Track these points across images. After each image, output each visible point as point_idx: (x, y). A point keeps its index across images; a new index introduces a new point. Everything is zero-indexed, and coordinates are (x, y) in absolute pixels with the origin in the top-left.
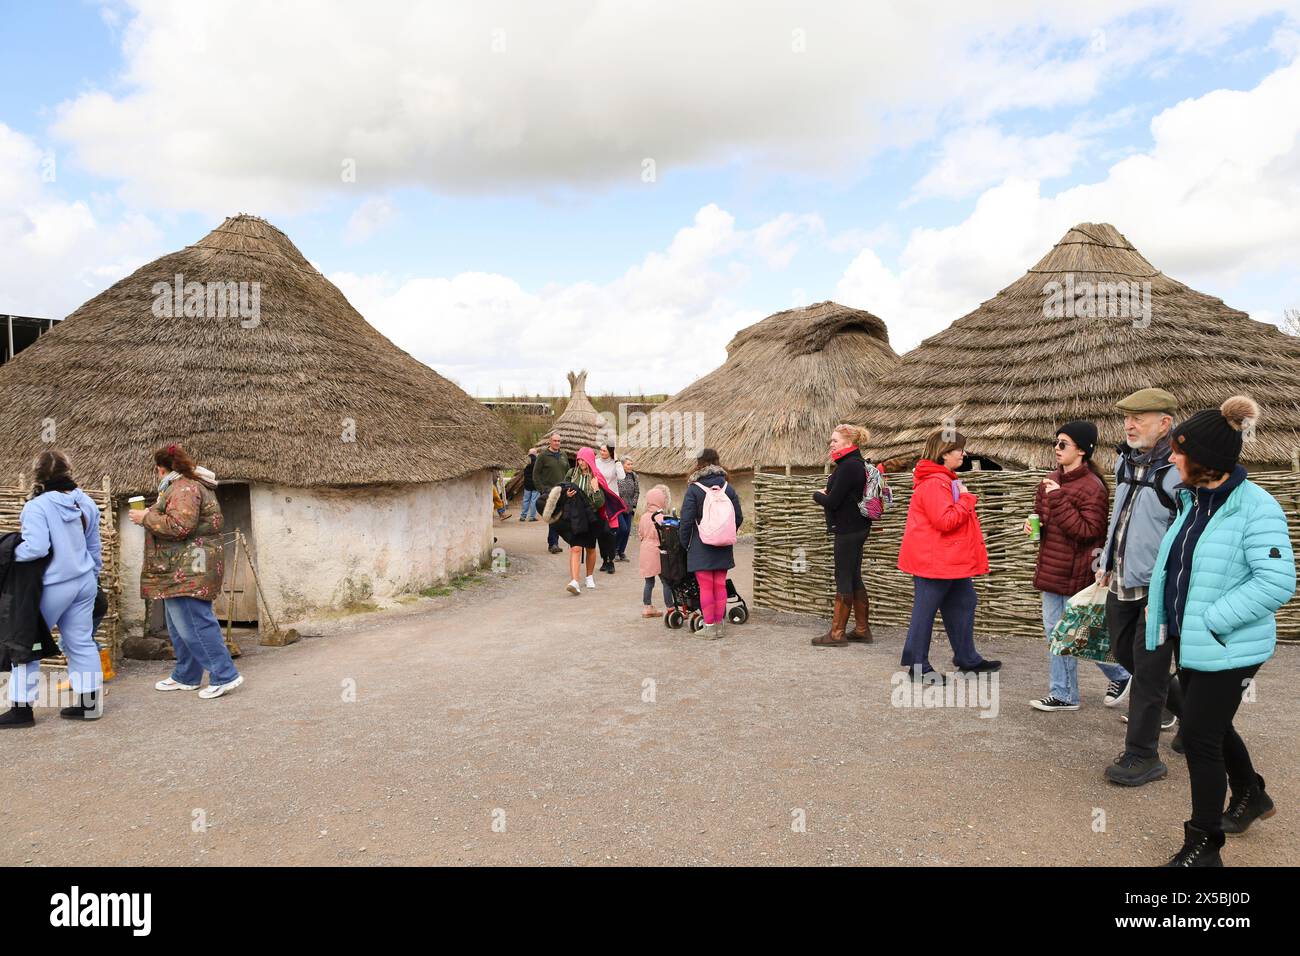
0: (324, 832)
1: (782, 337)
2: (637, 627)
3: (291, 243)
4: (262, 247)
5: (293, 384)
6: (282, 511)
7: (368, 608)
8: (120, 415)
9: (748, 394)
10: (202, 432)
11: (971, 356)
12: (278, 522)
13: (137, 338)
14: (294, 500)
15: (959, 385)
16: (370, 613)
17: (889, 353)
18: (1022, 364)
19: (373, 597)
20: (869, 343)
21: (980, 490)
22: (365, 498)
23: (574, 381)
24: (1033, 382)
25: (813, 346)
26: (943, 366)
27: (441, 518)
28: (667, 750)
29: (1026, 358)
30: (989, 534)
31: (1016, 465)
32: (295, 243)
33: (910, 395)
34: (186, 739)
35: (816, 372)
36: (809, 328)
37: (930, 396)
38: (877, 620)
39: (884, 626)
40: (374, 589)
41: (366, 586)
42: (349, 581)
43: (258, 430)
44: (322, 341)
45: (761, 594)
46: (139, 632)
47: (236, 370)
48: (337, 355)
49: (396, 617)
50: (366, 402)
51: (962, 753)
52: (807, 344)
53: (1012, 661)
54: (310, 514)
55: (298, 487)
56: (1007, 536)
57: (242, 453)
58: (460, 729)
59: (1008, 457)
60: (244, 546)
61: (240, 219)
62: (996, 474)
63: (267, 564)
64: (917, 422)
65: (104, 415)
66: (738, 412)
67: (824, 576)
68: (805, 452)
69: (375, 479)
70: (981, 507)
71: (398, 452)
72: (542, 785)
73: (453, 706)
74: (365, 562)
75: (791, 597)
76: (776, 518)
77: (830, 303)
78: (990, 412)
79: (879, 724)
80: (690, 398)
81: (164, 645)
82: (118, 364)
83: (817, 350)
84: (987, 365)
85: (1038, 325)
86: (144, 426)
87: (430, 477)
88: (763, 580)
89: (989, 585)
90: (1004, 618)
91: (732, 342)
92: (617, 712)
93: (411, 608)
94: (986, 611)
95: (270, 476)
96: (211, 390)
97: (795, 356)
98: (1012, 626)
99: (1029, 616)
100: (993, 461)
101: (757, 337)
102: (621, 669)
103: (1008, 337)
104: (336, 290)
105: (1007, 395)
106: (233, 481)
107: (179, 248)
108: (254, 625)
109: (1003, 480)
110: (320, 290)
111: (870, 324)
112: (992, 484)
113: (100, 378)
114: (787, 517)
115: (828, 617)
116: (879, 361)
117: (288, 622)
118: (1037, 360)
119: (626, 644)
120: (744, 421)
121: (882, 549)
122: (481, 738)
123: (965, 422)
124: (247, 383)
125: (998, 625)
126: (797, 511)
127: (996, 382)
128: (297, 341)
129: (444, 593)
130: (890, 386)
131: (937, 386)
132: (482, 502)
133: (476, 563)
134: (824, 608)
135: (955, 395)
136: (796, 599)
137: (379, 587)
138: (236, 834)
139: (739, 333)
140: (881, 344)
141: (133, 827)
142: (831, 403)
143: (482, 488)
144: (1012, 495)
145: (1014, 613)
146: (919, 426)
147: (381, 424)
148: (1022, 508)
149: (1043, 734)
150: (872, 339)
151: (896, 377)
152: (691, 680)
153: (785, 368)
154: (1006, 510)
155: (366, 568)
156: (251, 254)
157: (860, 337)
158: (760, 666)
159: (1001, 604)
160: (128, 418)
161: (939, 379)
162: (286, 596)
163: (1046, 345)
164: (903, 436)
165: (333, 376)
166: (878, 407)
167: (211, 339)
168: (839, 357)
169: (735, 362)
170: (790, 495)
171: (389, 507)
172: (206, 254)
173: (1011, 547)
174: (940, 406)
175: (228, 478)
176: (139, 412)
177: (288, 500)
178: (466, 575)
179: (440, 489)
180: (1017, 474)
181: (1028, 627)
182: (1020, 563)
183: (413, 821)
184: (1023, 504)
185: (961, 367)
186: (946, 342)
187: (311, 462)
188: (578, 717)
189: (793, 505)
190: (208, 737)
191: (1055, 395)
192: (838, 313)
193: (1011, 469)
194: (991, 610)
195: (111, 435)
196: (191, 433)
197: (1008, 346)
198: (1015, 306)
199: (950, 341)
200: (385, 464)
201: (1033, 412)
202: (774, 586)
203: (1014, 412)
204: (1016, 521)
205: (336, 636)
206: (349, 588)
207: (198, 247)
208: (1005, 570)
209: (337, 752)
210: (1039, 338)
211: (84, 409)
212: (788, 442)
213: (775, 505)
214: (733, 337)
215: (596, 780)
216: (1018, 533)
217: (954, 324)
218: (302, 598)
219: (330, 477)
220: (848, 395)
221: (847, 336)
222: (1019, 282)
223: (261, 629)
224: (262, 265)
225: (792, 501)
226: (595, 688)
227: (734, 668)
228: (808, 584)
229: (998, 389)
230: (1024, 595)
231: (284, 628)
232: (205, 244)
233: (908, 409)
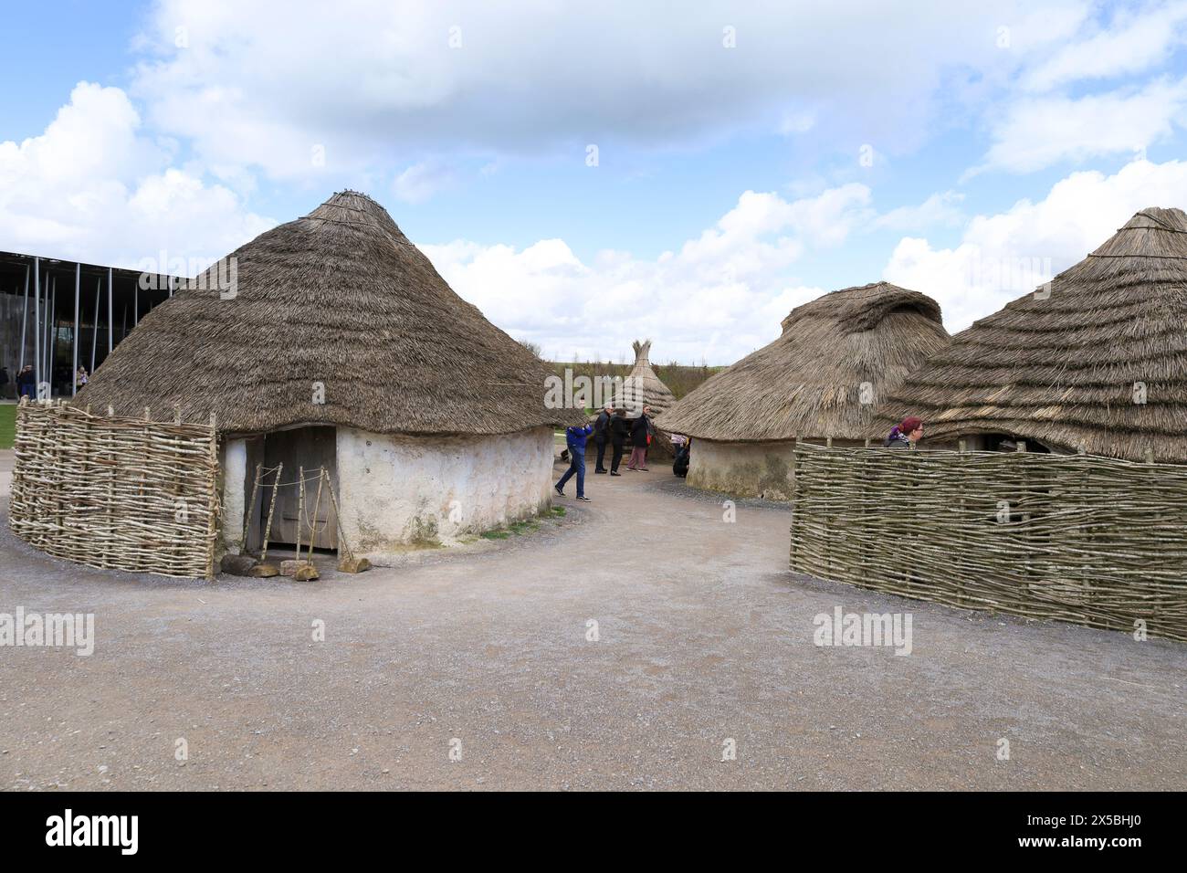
0: (355, 750)
1: (836, 315)
2: (674, 582)
3: (388, 217)
4: (362, 220)
5: (378, 340)
6: (363, 453)
7: (433, 545)
8: (232, 361)
9: (800, 367)
10: (298, 379)
11: (1023, 338)
12: (358, 462)
13: (251, 295)
14: (373, 443)
15: (1009, 366)
16: (434, 550)
17: (941, 334)
18: (1076, 347)
19: (438, 535)
20: (923, 323)
21: (1024, 472)
22: (436, 447)
23: (640, 350)
24: (1087, 366)
25: (866, 324)
26: (994, 347)
27: (504, 468)
28: (686, 704)
29: (1082, 342)
30: (1032, 517)
31: (1064, 448)
32: (392, 216)
33: (959, 375)
34: (256, 650)
35: (867, 350)
36: (862, 307)
37: (979, 376)
38: (911, 593)
39: (918, 600)
40: (440, 527)
41: (432, 525)
42: (418, 519)
43: (346, 380)
44: (407, 303)
45: (797, 559)
46: (236, 551)
47: (330, 326)
48: (419, 316)
49: (457, 556)
50: (441, 359)
51: (986, 739)
52: (859, 322)
53: (1049, 647)
54: (386, 457)
55: (376, 431)
56: (1051, 520)
57: (331, 399)
58: (493, 665)
59: (1057, 440)
60: (328, 482)
61: (345, 194)
62: (1043, 457)
63: (347, 498)
64: (964, 401)
65: (219, 360)
66: (789, 385)
67: (859, 547)
68: (852, 425)
69: (444, 428)
70: (1024, 489)
71: (466, 406)
72: (560, 727)
73: (493, 643)
74: (433, 503)
75: (826, 565)
76: (816, 487)
77: (884, 284)
78: (1041, 395)
79: (901, 699)
80: (744, 369)
81: (255, 564)
82: (234, 317)
83: (869, 328)
84: (1039, 347)
85: (1096, 309)
86: (251, 371)
87: (494, 429)
88: (800, 546)
89: (1029, 568)
90: (1043, 602)
91: (787, 318)
92: (643, 663)
93: (470, 548)
94: (1025, 594)
95: (354, 421)
96: (309, 342)
97: (847, 334)
98: (1052, 610)
99: (1071, 602)
100: (1041, 443)
101: (811, 315)
102: (654, 621)
103: (1064, 321)
104: (425, 259)
105: (1059, 378)
106: (322, 424)
107: (294, 218)
108: (334, 552)
109: (1050, 463)
110: (410, 258)
111: (922, 304)
112: (1037, 466)
113: (218, 328)
114: (826, 487)
115: (861, 587)
116: (931, 341)
117: (362, 552)
118: (1093, 345)
119: (662, 597)
120: (794, 393)
121: (920, 524)
122: (511, 675)
123: (1013, 403)
124: (340, 338)
125: (1037, 609)
126: (836, 481)
127: (1048, 365)
128: (384, 302)
129: (503, 536)
130: (940, 364)
131: (987, 367)
132: (543, 455)
133: (534, 511)
134: (858, 577)
135: (1004, 376)
136: (831, 567)
137: (443, 526)
138: (279, 744)
139: (795, 310)
140: (934, 325)
141: (195, 726)
142: (880, 380)
143: (544, 443)
144: (1059, 479)
145: (1055, 598)
146: (965, 405)
147: (453, 380)
148: (1069, 492)
149: (1076, 726)
150: (925, 319)
151: (945, 357)
152: (718, 638)
153: (837, 344)
154: (1053, 494)
155: (433, 509)
156: (353, 225)
157: (914, 318)
158: (787, 629)
159: (1041, 588)
160: (238, 364)
161: (988, 359)
162: (362, 529)
163: (1104, 329)
164: (948, 414)
165: (413, 335)
166: (925, 385)
167: (312, 298)
168: (891, 336)
169: (789, 337)
170: (830, 466)
171: (457, 456)
172: (314, 224)
173: (1054, 531)
174: (989, 386)
175: (318, 421)
176: (247, 359)
177: (369, 444)
178: (524, 521)
179: (504, 442)
180: (1064, 457)
181: (1069, 613)
182: (1063, 548)
183: (436, 749)
184: (1069, 489)
185: (1012, 349)
186: (997, 323)
187: (389, 410)
188: (606, 663)
189: (832, 475)
190: (275, 649)
191: (1110, 380)
192: (892, 293)
193: (1060, 453)
194: (1030, 593)
195: (224, 377)
196: (289, 380)
197: (1063, 330)
198: (1073, 289)
199: (1003, 323)
200: (453, 416)
201: (1087, 396)
202: (810, 553)
203: (1067, 395)
204: (1061, 505)
205: (402, 568)
206: (417, 526)
207: (309, 218)
208: (1048, 554)
209: (381, 676)
210: (1097, 322)
211: (204, 355)
212: (835, 415)
213: (815, 474)
214: (788, 314)
215: (612, 727)
216: (1063, 517)
217: (1008, 306)
218: (376, 531)
219: (405, 425)
220: (897, 373)
221: (900, 316)
222: (1078, 266)
223: (339, 556)
224: (361, 235)
225: (831, 472)
226: (626, 637)
227: (762, 629)
228: (844, 553)
229: (1050, 372)
230: (1067, 580)
231: (359, 557)
232: (314, 216)
233: (955, 387)
